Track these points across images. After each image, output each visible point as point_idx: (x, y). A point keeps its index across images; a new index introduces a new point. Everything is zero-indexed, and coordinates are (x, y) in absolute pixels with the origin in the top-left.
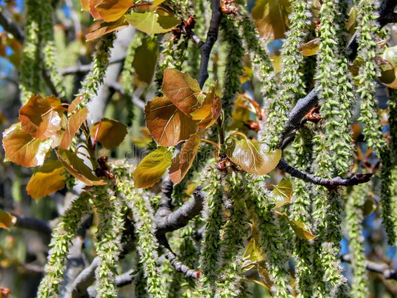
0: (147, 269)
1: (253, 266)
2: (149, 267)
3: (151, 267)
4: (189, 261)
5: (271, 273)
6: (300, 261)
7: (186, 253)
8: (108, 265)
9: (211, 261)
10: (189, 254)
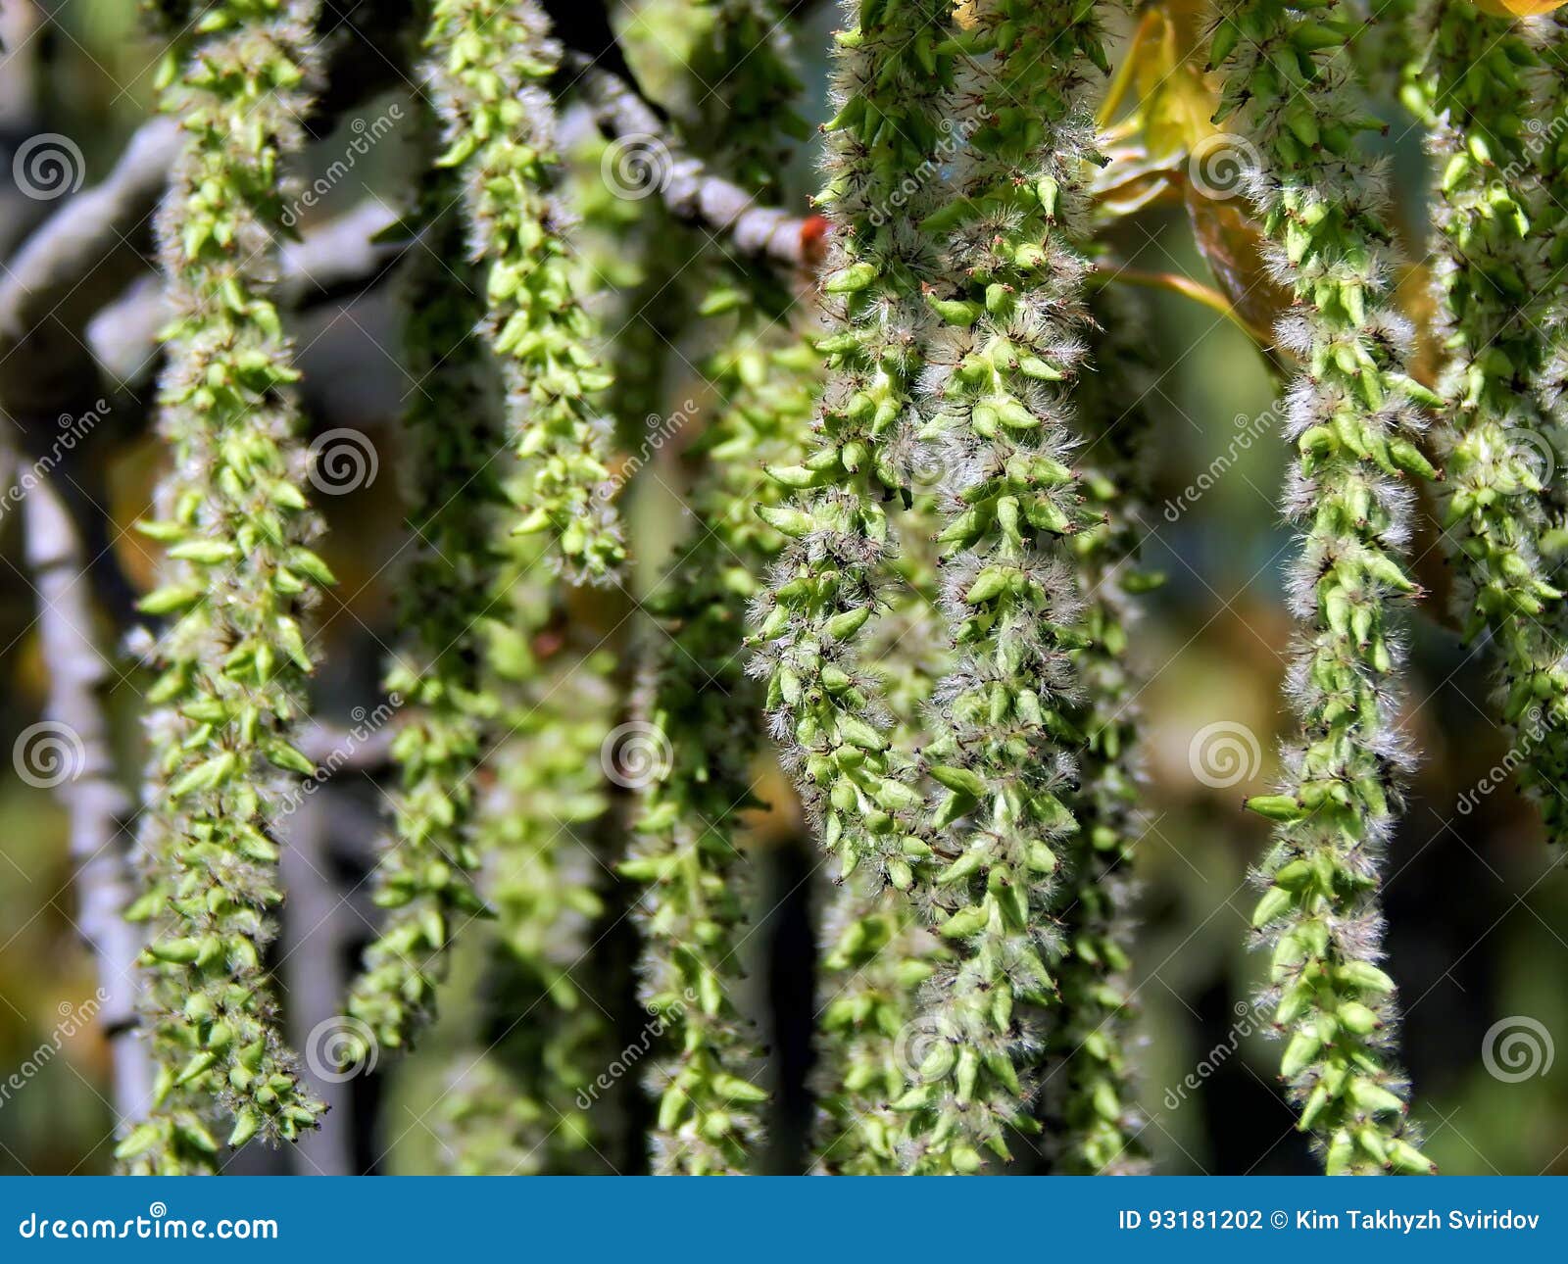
0: (485, 204)
1: (1161, 185)
2: (497, 195)
3: (510, 194)
4: (754, 153)
5: (1278, 234)
6: (1457, 150)
7: (733, 101)
8: (237, 177)
9: (899, 161)
10: (747, 107)
